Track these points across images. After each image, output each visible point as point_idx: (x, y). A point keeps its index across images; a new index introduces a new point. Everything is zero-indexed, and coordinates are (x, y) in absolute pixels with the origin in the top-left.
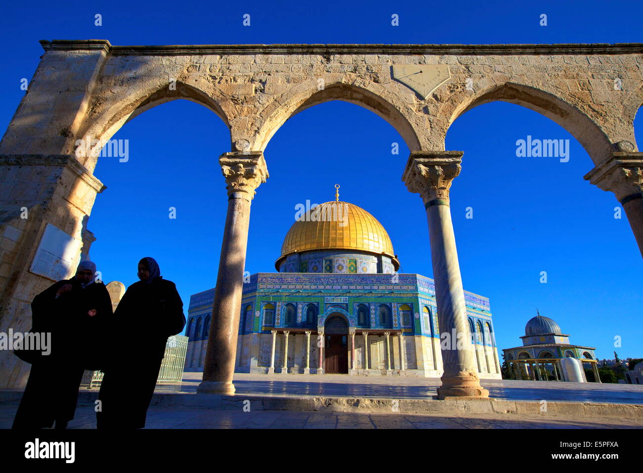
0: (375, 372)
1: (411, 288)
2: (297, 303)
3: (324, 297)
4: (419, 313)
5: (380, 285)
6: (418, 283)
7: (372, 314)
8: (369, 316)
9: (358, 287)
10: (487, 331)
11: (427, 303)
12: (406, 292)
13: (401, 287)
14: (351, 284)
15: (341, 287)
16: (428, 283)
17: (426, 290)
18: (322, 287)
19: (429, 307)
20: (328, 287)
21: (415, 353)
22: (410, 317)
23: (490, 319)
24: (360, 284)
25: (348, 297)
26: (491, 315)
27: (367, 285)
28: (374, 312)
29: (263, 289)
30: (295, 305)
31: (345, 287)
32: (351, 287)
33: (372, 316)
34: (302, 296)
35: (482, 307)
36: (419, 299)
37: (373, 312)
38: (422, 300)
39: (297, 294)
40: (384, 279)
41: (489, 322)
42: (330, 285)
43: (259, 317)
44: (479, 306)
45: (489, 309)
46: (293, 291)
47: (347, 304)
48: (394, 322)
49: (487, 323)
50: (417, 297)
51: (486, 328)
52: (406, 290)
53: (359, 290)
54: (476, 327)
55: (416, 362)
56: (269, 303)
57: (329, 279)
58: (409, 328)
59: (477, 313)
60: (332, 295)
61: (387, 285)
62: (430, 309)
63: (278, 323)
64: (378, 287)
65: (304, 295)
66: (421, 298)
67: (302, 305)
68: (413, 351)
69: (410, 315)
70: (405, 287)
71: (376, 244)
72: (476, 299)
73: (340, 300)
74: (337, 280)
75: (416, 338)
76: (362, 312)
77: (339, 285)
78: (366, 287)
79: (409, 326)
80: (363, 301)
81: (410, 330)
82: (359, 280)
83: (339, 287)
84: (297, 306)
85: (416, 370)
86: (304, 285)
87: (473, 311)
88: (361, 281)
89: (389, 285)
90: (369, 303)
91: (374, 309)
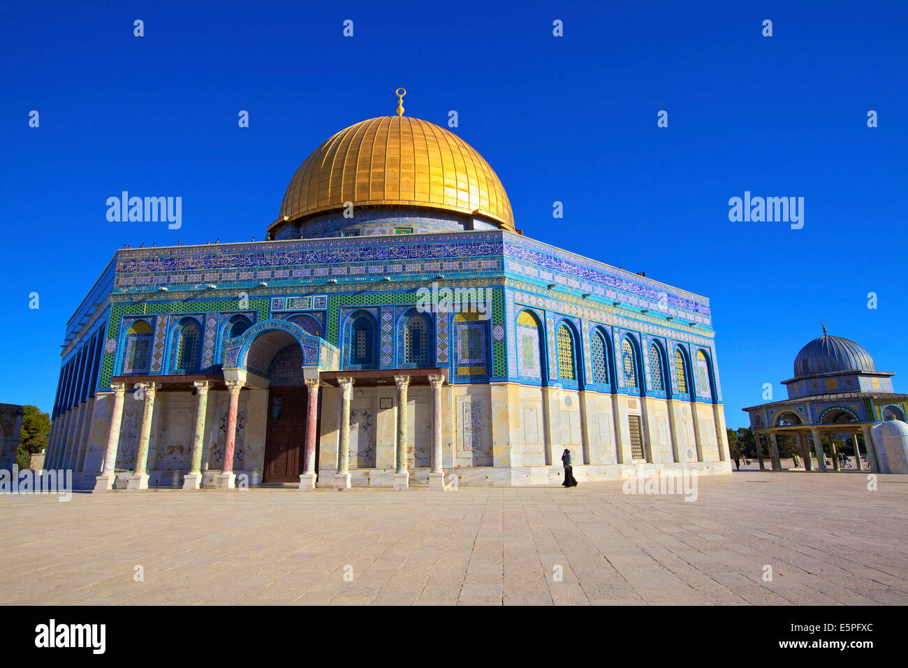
0: (385, 475)
1: (488, 264)
2: (204, 315)
3: (269, 297)
4: (504, 325)
5: (411, 262)
6: (506, 252)
7: (385, 333)
8: (378, 339)
9: (355, 270)
10: (702, 369)
11: (532, 302)
12: (474, 276)
13: (460, 264)
14: (338, 262)
15: (312, 271)
16: (538, 254)
17: (531, 271)
18: (265, 274)
19: (540, 313)
20: (280, 274)
21: (491, 426)
22: (483, 339)
23: (712, 344)
24: (359, 261)
25: (329, 294)
26: (713, 335)
27: (374, 264)
28: (390, 327)
29: (128, 286)
30: (201, 321)
31: (320, 272)
32: (337, 271)
33: (384, 339)
34: (218, 299)
35: (691, 317)
36: (507, 291)
37: (386, 328)
38: (518, 294)
39: (206, 295)
40: (419, 247)
41: (707, 350)
42: (287, 268)
43: (113, 354)
44: (682, 314)
45: (708, 321)
46: (196, 287)
47: (324, 312)
48: (439, 351)
49: (703, 351)
50: (502, 288)
51: (699, 364)
52: (475, 272)
53: (356, 276)
54: (671, 360)
55: (491, 448)
56: (139, 320)
57: (284, 254)
58: (479, 365)
59: (676, 330)
60: (288, 291)
61: (426, 261)
62: (542, 318)
63: (157, 365)
64: (404, 266)
65: (221, 295)
66: (514, 289)
67: (217, 320)
68: (486, 420)
69: (483, 332)
70: (471, 264)
71: (463, 196)
72: (676, 297)
73: (310, 304)
74: (303, 254)
75: (495, 390)
76: (364, 329)
77: (307, 267)
78: (375, 269)
79: (478, 361)
80: (365, 302)
81: (481, 371)
82: (358, 253)
83: (308, 273)
84: (204, 322)
85: (489, 469)
86: (225, 271)
87: (667, 324)
88: (362, 255)
89: (430, 261)
90: (379, 308)
91: (390, 322)
